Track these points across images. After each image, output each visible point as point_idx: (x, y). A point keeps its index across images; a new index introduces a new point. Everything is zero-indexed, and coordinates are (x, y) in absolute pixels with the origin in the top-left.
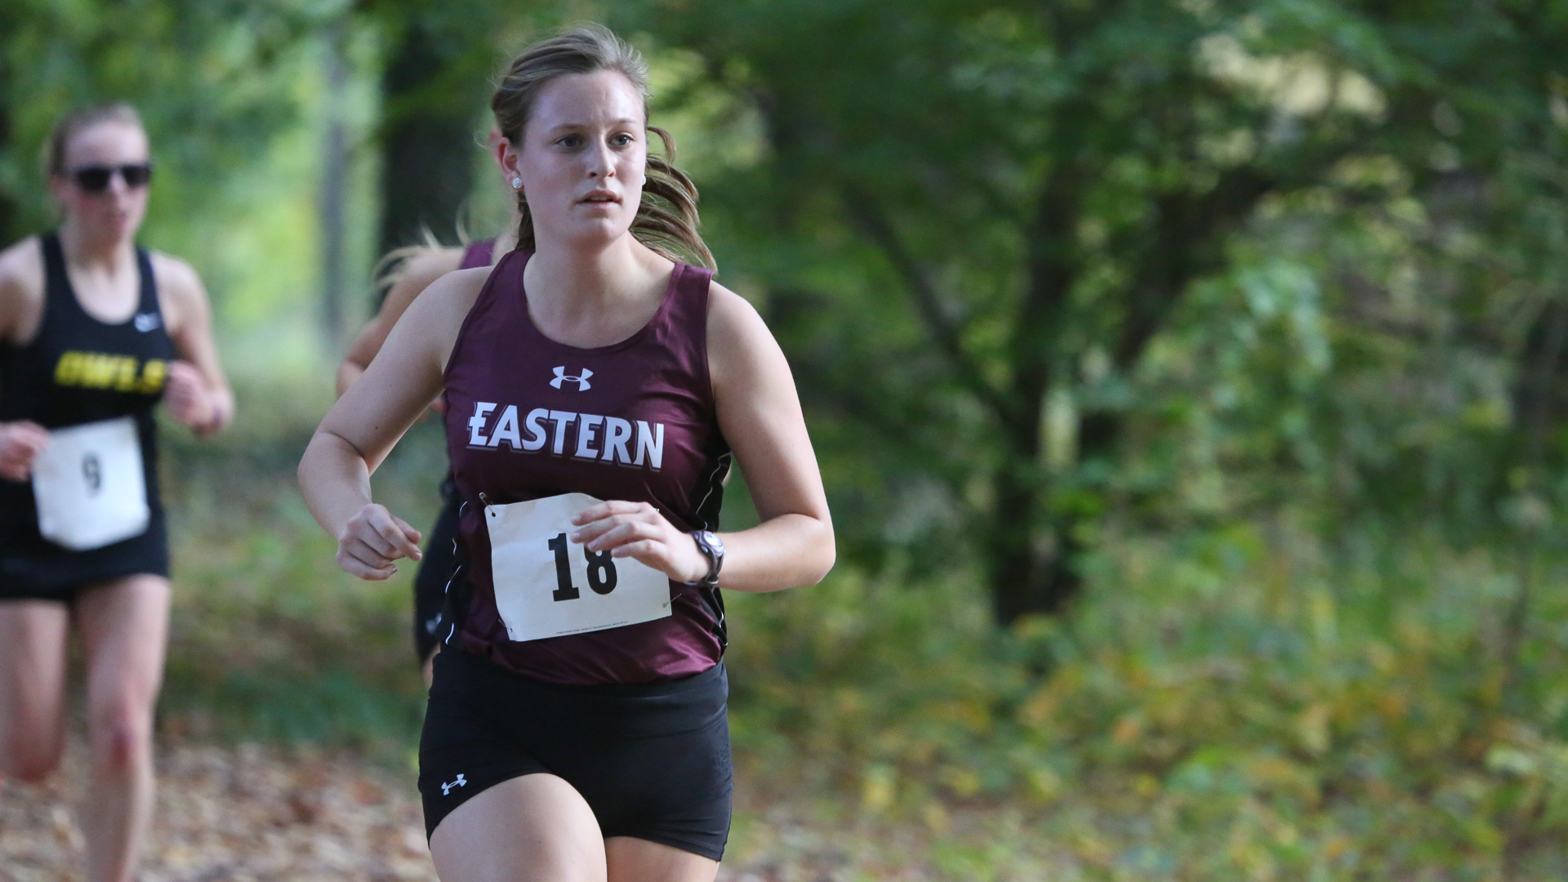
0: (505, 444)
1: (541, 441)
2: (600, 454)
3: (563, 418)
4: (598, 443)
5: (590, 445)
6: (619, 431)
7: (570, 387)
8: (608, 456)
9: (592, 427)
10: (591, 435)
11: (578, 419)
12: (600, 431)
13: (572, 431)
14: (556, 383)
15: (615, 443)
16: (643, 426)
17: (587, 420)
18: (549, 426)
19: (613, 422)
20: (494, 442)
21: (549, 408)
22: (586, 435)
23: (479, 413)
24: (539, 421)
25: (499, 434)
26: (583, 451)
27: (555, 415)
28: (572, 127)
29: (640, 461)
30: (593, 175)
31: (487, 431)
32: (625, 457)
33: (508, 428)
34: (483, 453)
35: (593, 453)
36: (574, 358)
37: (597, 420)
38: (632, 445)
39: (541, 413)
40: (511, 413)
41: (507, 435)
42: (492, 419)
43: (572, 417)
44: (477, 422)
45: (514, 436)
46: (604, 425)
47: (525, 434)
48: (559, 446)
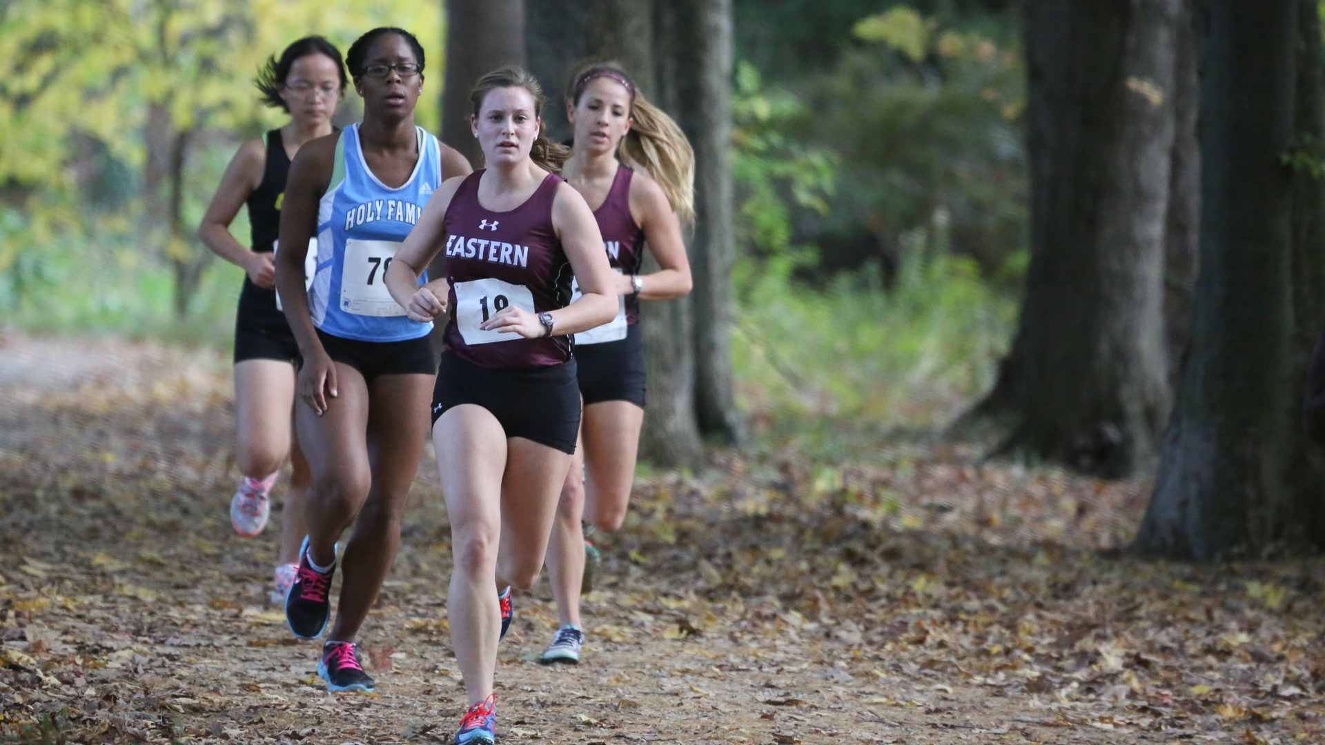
0: (458, 255)
1: (472, 255)
2: (499, 260)
3: (483, 243)
4: (498, 255)
5: (495, 256)
6: (507, 250)
7: (488, 229)
8: (502, 260)
9: (495, 247)
10: (495, 251)
11: (490, 243)
12: (499, 249)
13: (487, 249)
14: (482, 227)
15: (505, 255)
16: (518, 247)
17: (494, 244)
18: (477, 246)
19: (505, 245)
20: (454, 254)
21: (478, 238)
22: (493, 251)
23: (450, 240)
24: (473, 244)
25: (456, 250)
26: (492, 259)
27: (480, 241)
28: (496, 112)
29: (516, 263)
30: (504, 134)
31: (452, 249)
32: (509, 262)
33: (459, 247)
34: (451, 259)
35: (496, 259)
36: (491, 216)
37: (498, 244)
38: (512, 256)
39: (474, 240)
40: (462, 239)
41: (459, 250)
42: (454, 242)
43: (487, 242)
44: (449, 244)
45: (462, 251)
46: (500, 247)
47: (467, 250)
48: (481, 257)
